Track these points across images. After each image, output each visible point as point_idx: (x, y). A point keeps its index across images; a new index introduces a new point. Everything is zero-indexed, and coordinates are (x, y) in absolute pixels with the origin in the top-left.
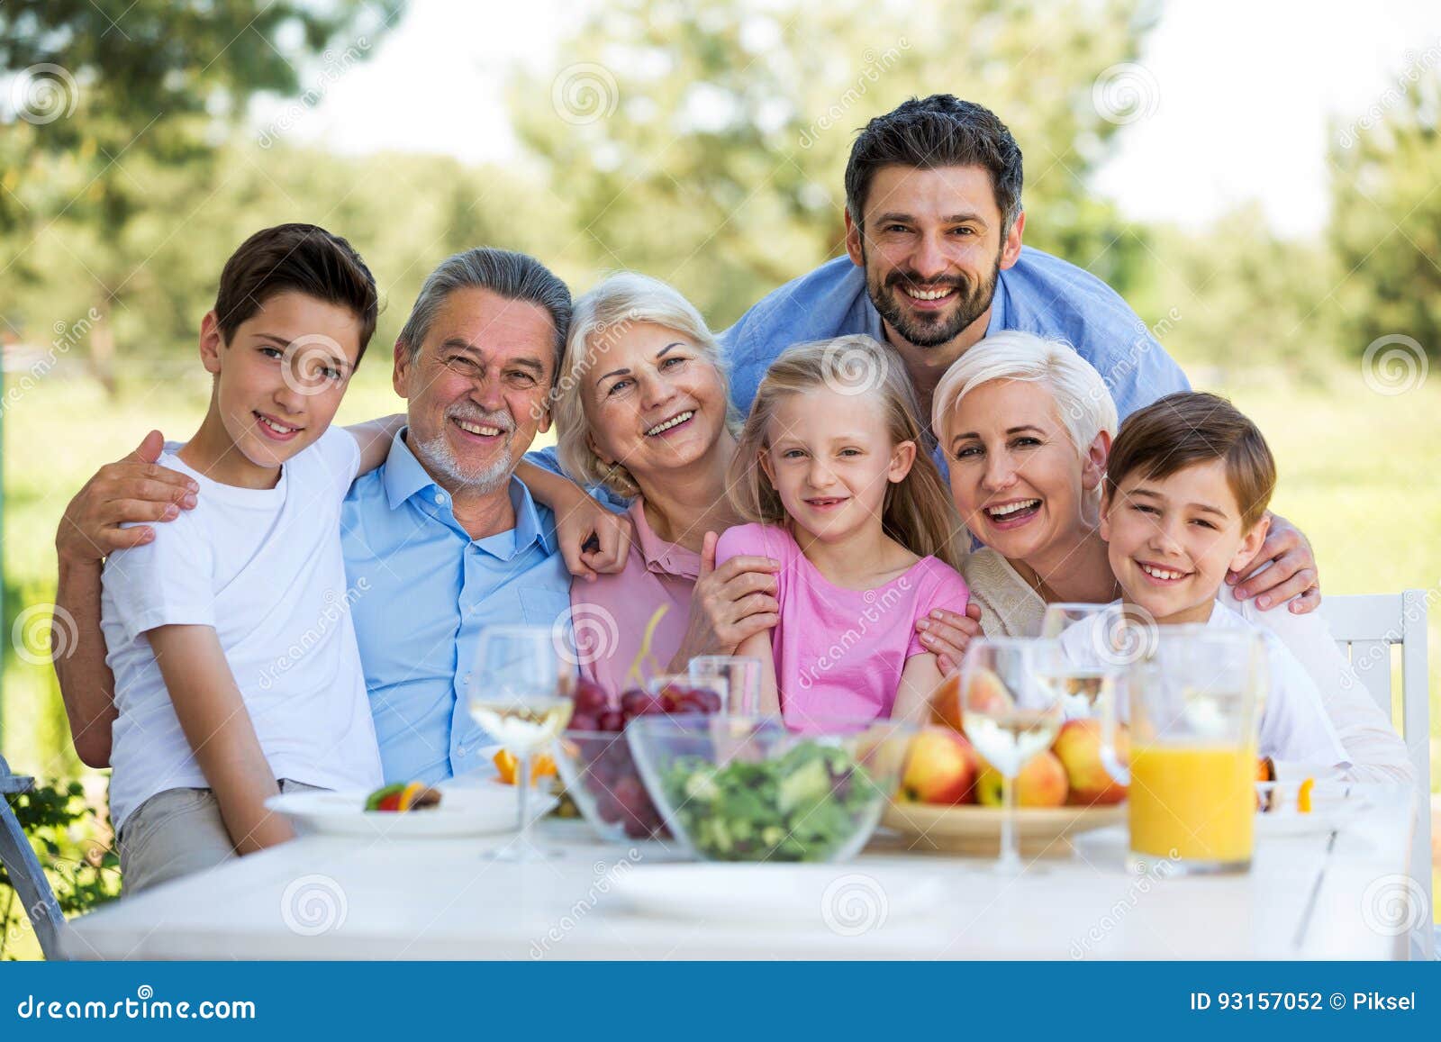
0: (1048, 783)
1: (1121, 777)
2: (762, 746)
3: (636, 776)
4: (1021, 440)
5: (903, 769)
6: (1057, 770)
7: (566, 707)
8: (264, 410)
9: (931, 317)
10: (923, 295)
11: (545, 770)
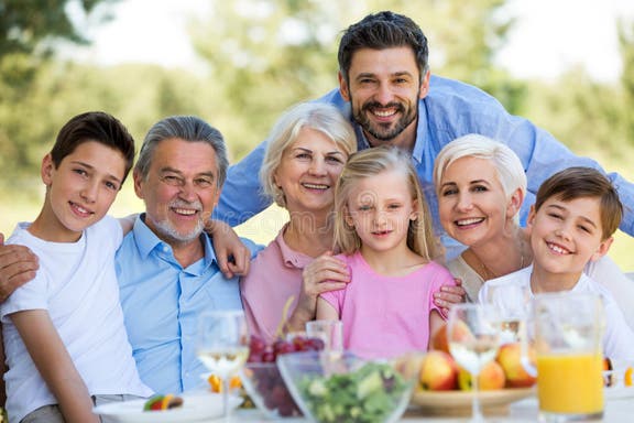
0: (495, 377)
1: (533, 372)
2: (348, 366)
3: (283, 384)
4: (478, 187)
5: (420, 374)
6: (499, 370)
7: (246, 351)
8: (73, 201)
9: (387, 125)
10: (382, 114)
11: (236, 384)
